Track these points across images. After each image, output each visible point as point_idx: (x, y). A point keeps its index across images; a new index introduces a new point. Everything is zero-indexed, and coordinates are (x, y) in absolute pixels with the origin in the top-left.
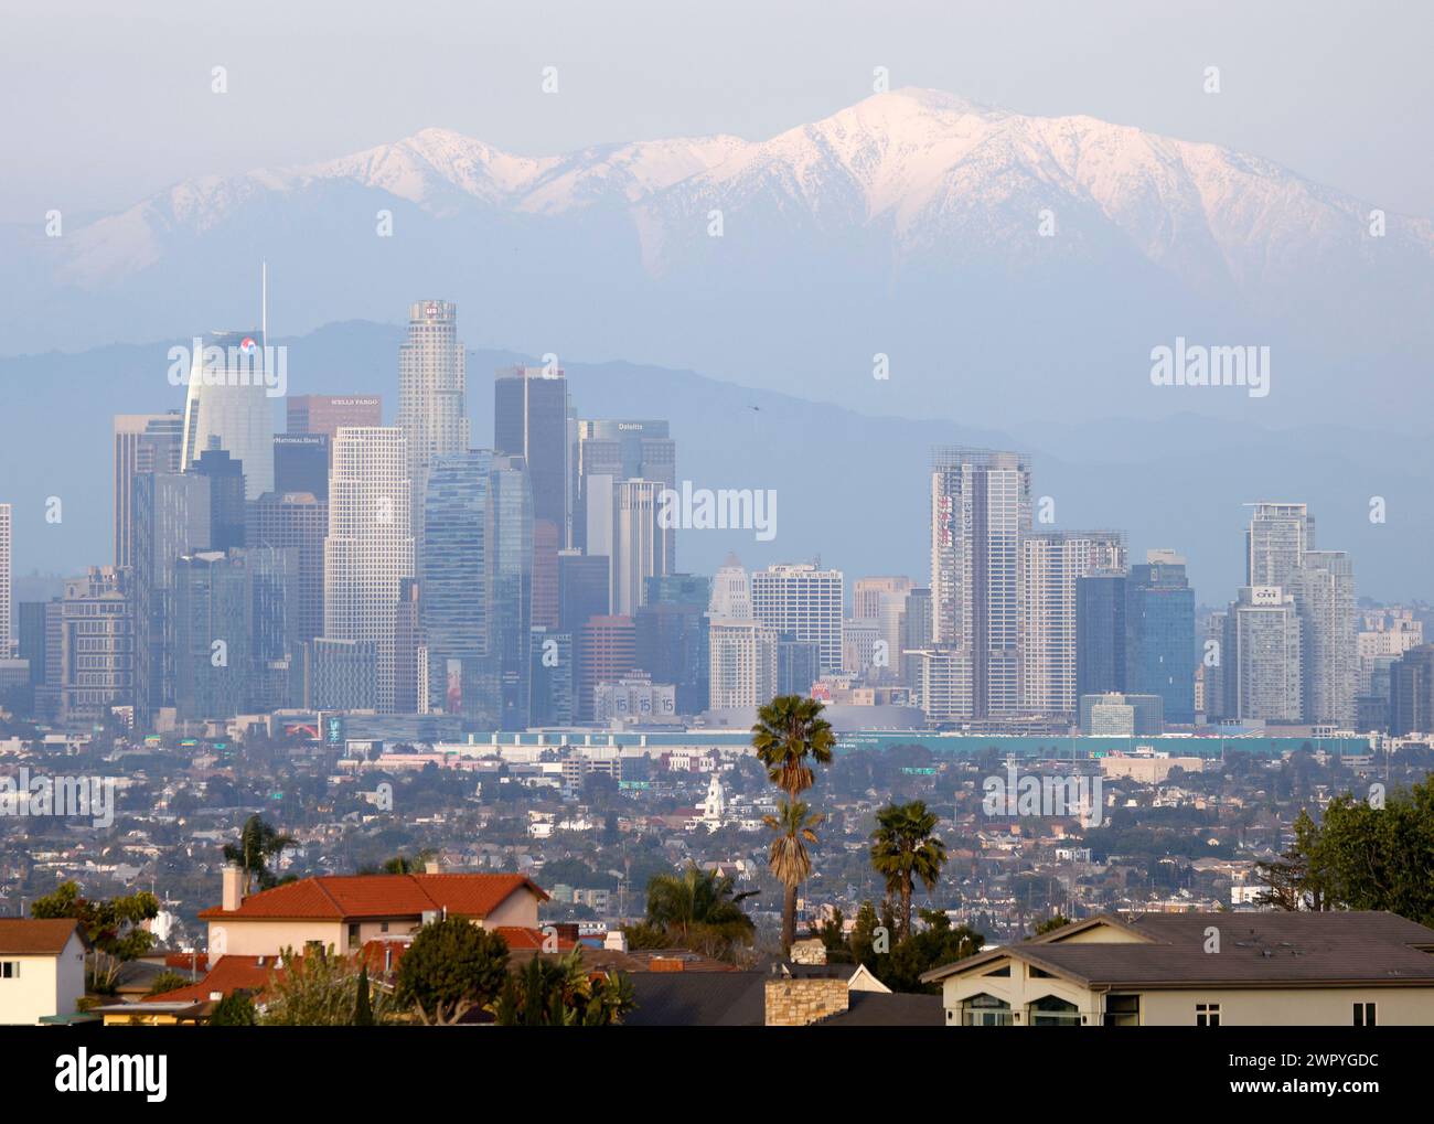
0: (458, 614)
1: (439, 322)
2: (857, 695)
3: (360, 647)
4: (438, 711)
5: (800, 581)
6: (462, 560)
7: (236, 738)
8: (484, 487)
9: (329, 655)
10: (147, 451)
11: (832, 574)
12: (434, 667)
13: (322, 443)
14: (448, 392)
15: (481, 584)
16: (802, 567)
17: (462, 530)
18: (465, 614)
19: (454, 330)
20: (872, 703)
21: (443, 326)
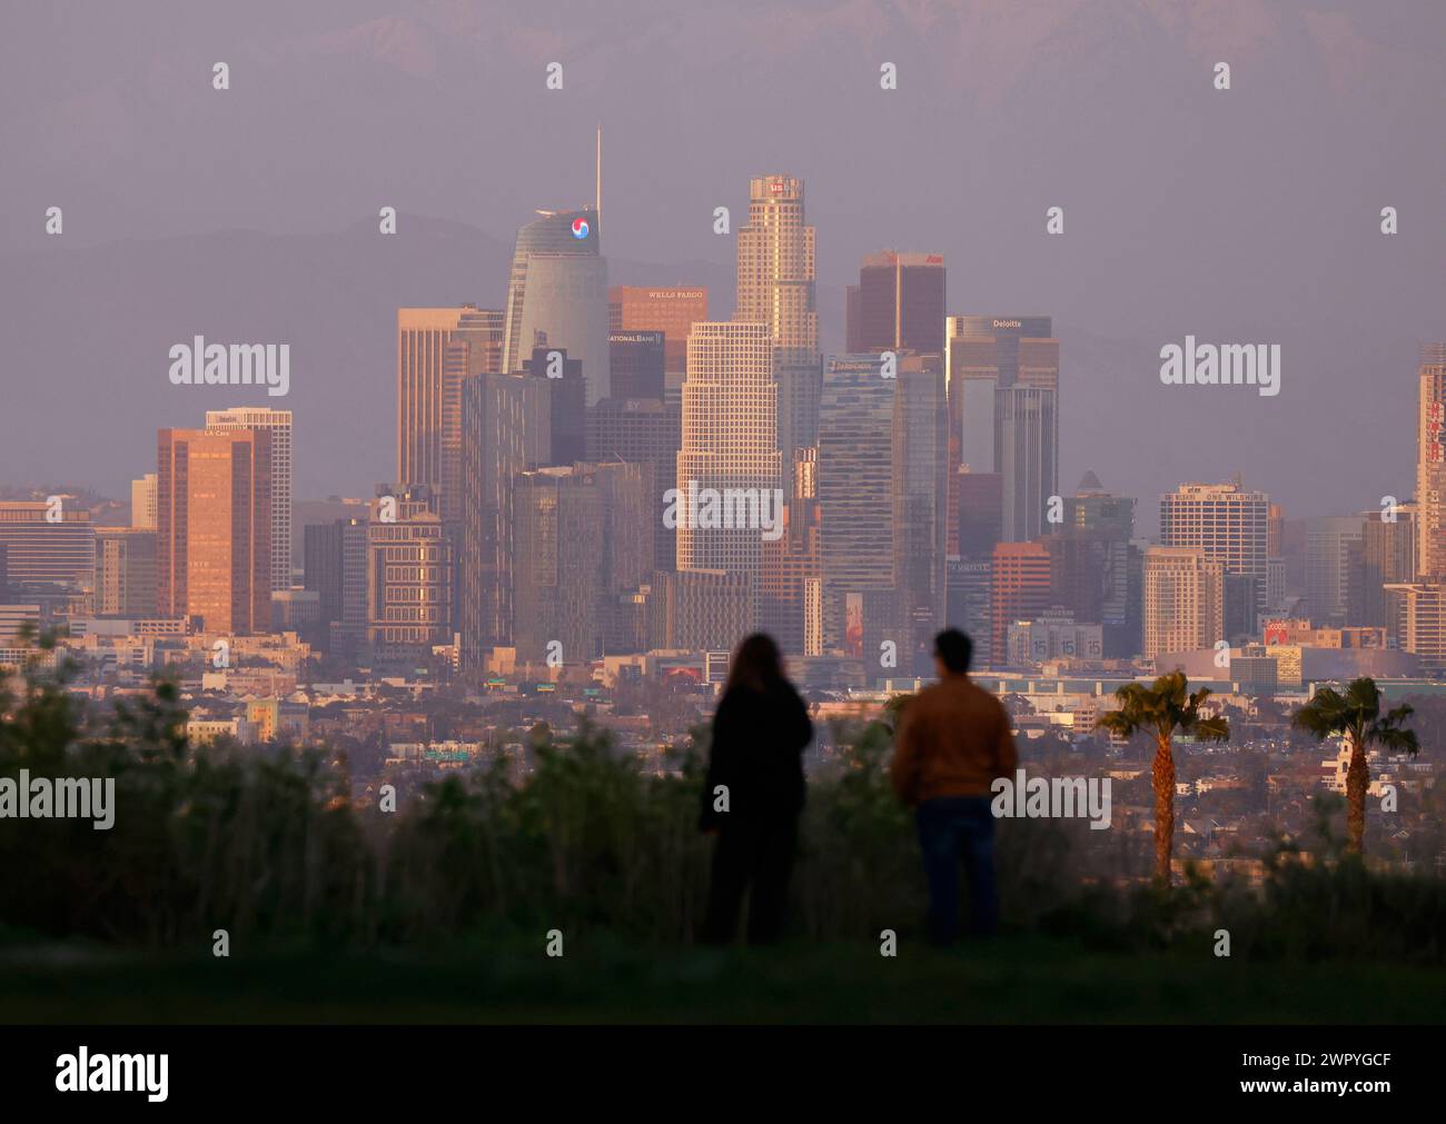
0: (858, 540)
1: (784, 201)
2: (1321, 637)
3: (731, 579)
4: (838, 653)
5: (1218, 503)
6: (865, 477)
7: (607, 682)
8: (891, 392)
9: (696, 588)
10: (460, 350)
11: (1256, 497)
12: (830, 601)
13: (659, 341)
14: (794, 283)
15: (888, 504)
16: (1219, 488)
17: (865, 442)
18: (867, 540)
19: (803, 210)
20: (1339, 646)
21: (790, 206)
